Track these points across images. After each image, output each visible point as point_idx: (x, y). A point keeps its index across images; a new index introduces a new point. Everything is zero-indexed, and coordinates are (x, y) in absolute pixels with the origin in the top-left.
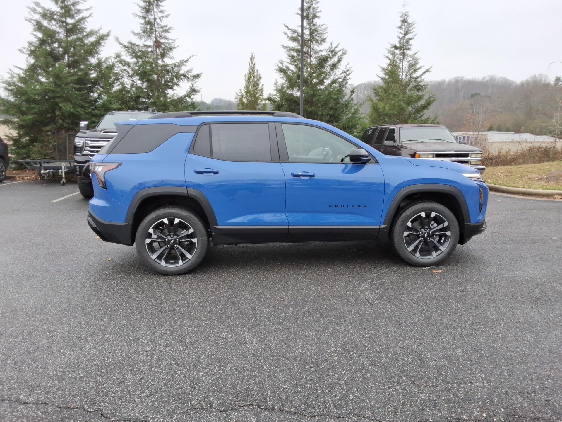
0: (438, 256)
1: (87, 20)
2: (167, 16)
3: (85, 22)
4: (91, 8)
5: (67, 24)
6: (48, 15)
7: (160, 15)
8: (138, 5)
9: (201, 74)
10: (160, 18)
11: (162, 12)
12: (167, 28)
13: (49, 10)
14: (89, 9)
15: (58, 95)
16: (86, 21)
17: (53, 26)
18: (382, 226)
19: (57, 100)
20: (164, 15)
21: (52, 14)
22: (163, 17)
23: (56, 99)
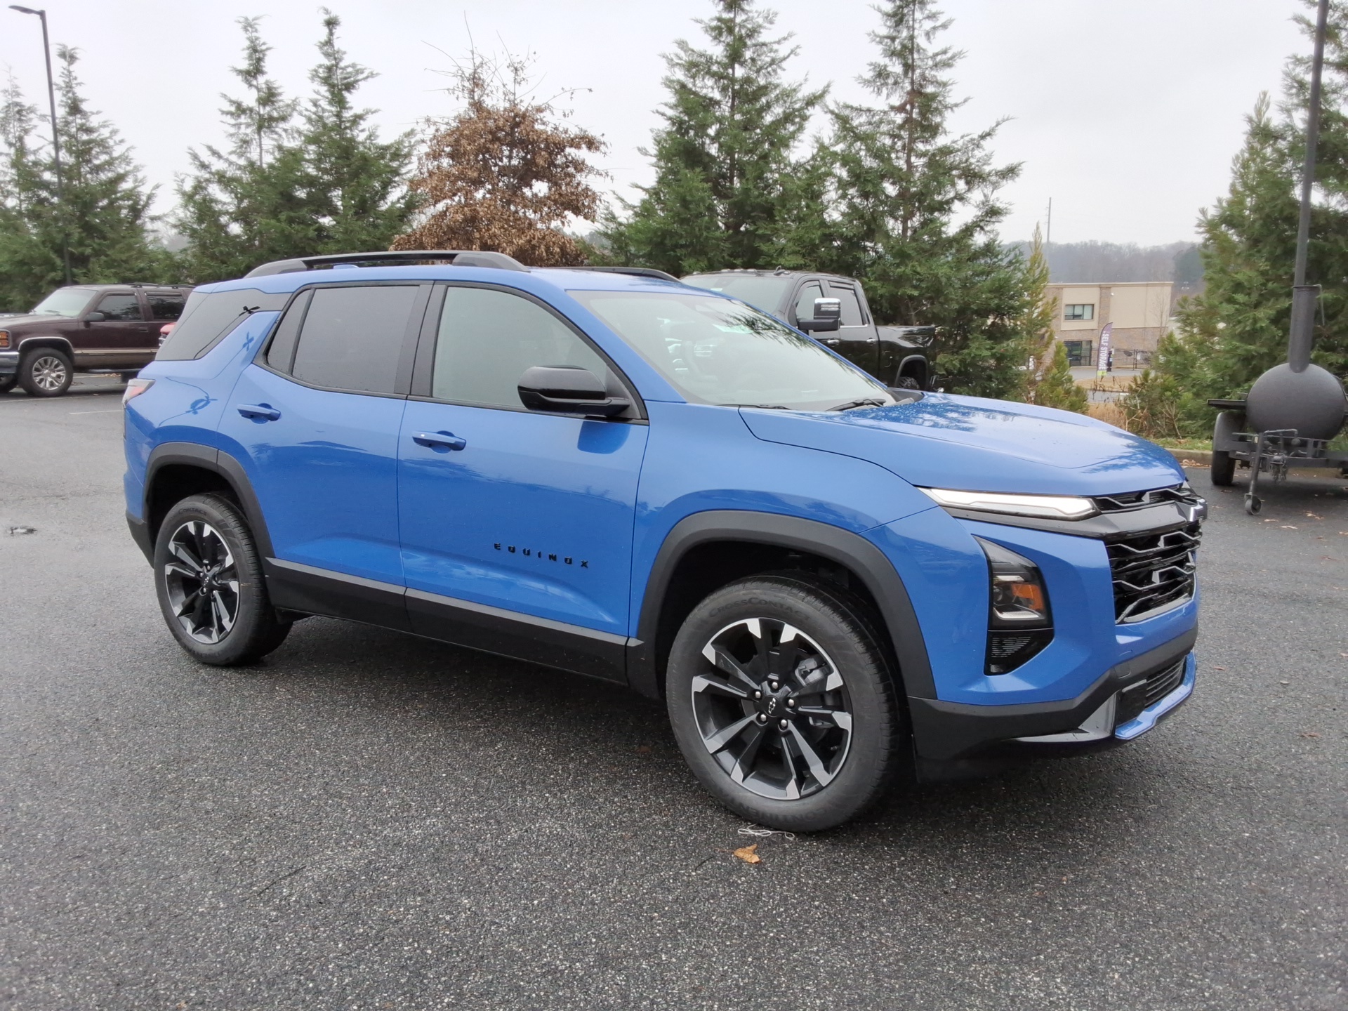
0: (807, 801)
1: (784, 64)
2: (944, 26)
3: (779, 71)
4: (790, 35)
5: (733, 80)
6: (697, 66)
7: (928, 25)
8: (879, 10)
9: (1020, 164)
10: (927, 34)
11: (932, 16)
12: (949, 55)
13: (701, 55)
14: (785, 39)
15: (683, 242)
16: (780, 67)
17: (708, 88)
18: (633, 642)
19: (679, 252)
20: (938, 24)
21: (710, 61)
22: (935, 28)
23: (678, 250)
